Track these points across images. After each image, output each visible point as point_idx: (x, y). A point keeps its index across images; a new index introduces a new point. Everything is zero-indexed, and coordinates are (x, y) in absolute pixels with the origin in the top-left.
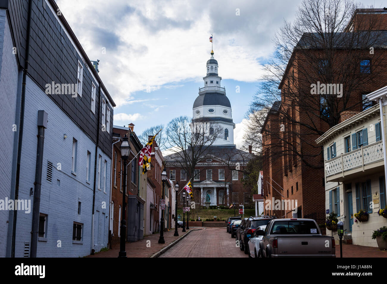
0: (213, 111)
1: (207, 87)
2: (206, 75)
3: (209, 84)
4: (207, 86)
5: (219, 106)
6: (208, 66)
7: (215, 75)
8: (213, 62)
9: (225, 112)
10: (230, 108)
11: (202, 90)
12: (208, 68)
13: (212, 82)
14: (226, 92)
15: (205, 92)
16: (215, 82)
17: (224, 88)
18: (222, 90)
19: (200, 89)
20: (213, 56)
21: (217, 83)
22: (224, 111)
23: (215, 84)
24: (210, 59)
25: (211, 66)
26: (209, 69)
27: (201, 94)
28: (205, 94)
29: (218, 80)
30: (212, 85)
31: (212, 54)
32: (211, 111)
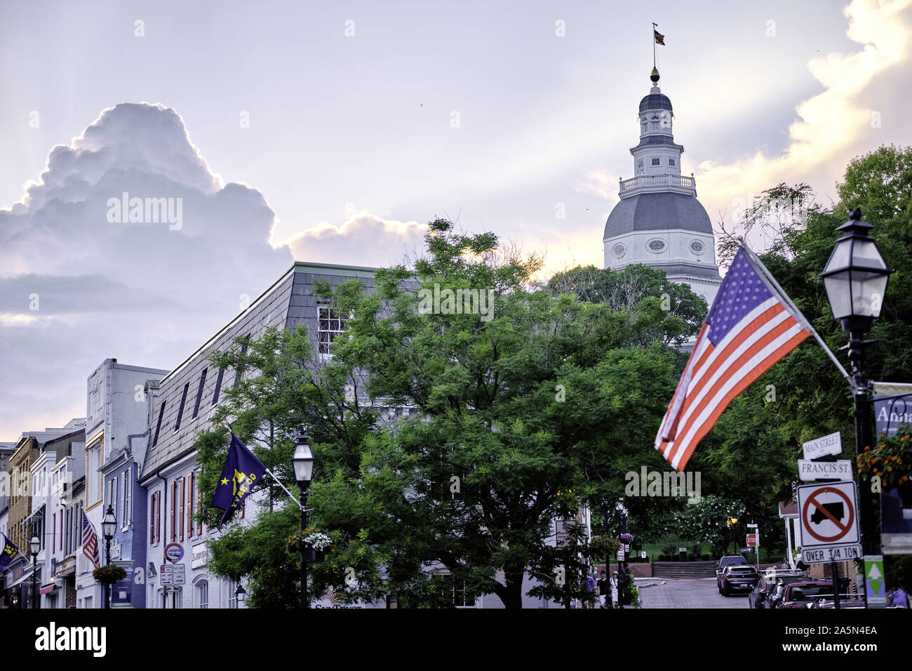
0: (663, 245)
1: (642, 177)
2: (636, 142)
3: (649, 169)
4: (642, 174)
5: (680, 230)
6: (642, 114)
7: (665, 140)
8: (656, 103)
9: (696, 247)
10: (710, 235)
11: (629, 186)
12: (645, 122)
13: (656, 162)
14: (697, 188)
15: (638, 192)
16: (664, 162)
17: (692, 179)
18: (685, 183)
19: (621, 183)
20: (656, 85)
21: (672, 162)
22: (692, 246)
23: (664, 167)
24: (649, 94)
25: (653, 115)
26: (645, 124)
27: (625, 199)
28: (638, 198)
29: (672, 155)
30: (656, 170)
31: (655, 78)
32: (657, 245)
